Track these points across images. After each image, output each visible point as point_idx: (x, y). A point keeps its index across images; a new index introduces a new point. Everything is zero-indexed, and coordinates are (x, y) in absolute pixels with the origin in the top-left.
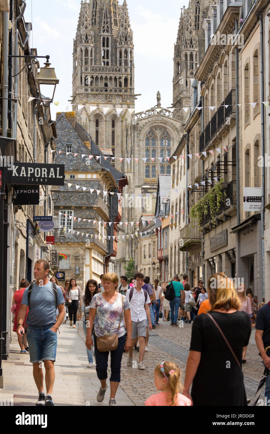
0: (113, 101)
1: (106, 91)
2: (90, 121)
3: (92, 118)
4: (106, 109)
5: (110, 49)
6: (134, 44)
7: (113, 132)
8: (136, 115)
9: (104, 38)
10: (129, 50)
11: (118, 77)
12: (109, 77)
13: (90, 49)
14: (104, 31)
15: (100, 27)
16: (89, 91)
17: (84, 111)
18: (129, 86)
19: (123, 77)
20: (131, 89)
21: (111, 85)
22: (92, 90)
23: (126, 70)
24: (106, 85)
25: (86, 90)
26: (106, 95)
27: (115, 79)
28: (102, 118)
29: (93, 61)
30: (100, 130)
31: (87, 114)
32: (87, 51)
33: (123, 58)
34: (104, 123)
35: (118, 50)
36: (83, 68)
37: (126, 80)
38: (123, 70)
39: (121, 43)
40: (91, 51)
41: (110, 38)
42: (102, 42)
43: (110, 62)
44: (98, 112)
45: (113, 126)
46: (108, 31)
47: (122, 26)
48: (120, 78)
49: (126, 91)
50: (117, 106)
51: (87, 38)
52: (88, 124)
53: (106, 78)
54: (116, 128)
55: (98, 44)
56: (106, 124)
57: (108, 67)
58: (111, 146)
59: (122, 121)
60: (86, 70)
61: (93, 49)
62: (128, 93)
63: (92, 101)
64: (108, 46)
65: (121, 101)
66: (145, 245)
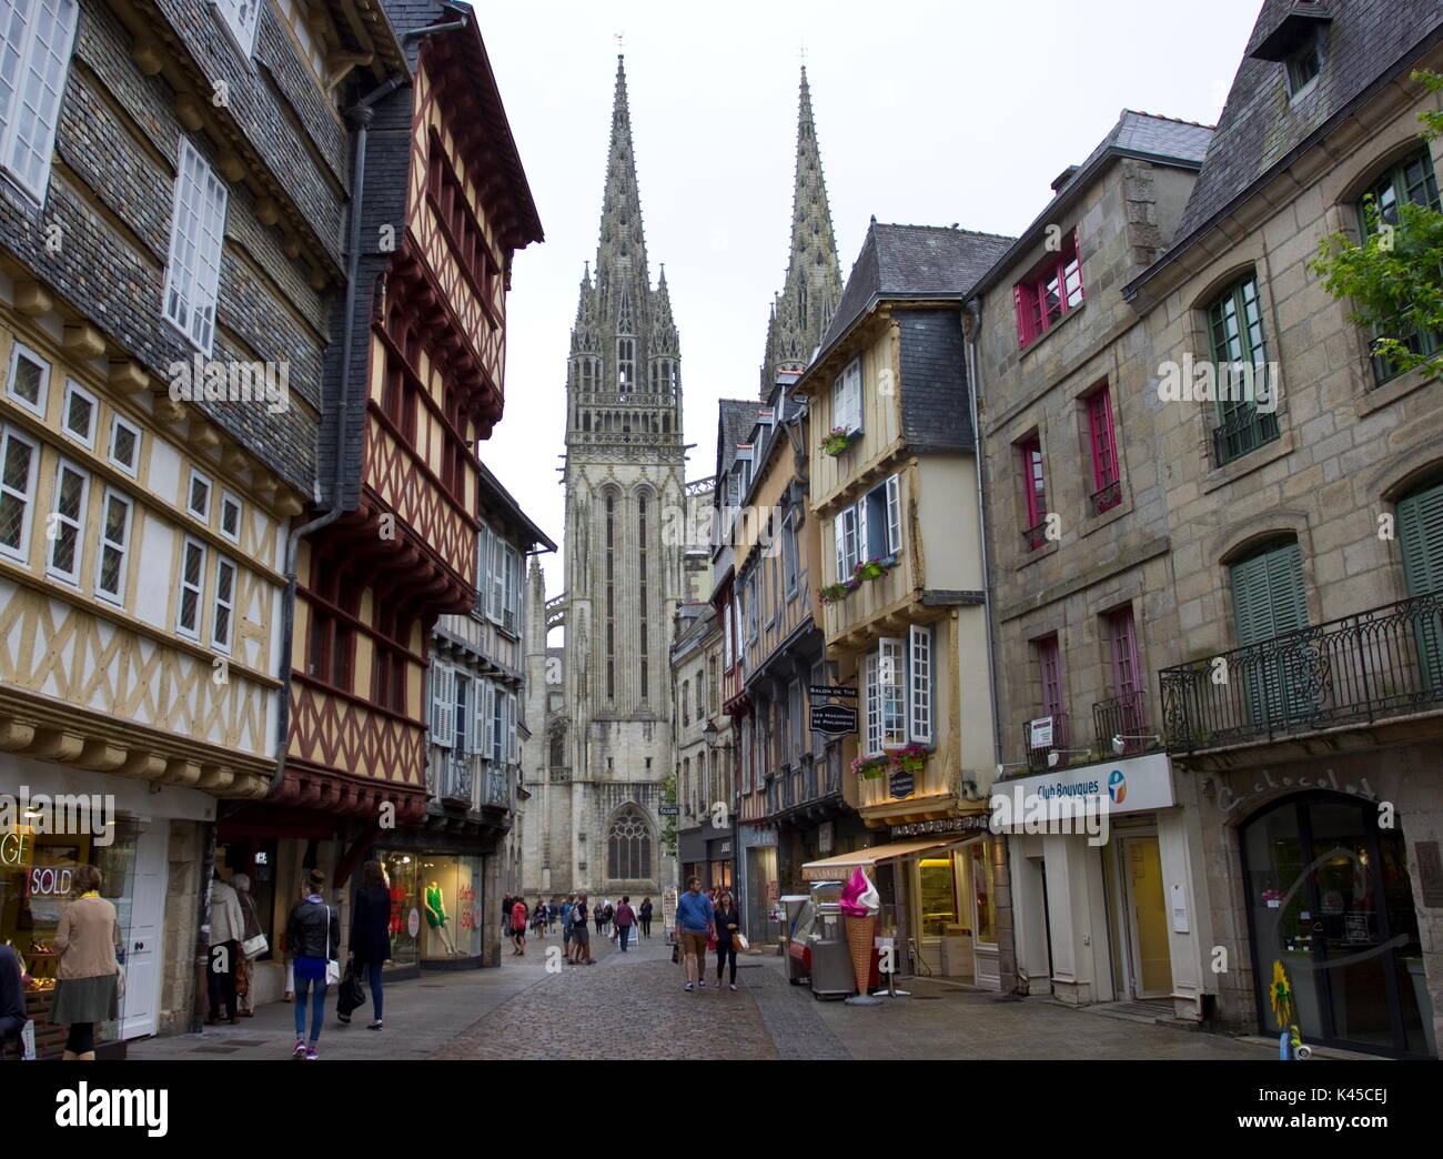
0: (642, 460)
1: (627, 440)
2: (594, 497)
3: (599, 493)
4: (627, 474)
5: (634, 362)
6: (681, 352)
7: (643, 522)
8: (688, 485)
9: (622, 344)
10: (671, 362)
11: (650, 414)
12: (632, 413)
13: (593, 360)
14: (622, 330)
15: (614, 323)
16: (593, 440)
17: (583, 479)
18: (673, 431)
19: (661, 413)
20: (676, 436)
21: (637, 429)
22: (599, 439)
23: (666, 400)
24: (627, 429)
25: (587, 439)
26: (628, 447)
27: (645, 417)
28: (620, 494)
29: (601, 384)
30: (616, 518)
31: (589, 485)
32: (587, 365)
33: (660, 379)
34: (624, 502)
35: (650, 364)
36: (581, 396)
37: (666, 419)
38: (660, 399)
39: (655, 351)
40: (597, 366)
41: (634, 342)
42: (618, 349)
43: (634, 386)
44: (610, 480)
45: (642, 509)
46: (629, 330)
47: (658, 320)
48: (654, 415)
49: (667, 440)
50: (648, 468)
51: (587, 341)
52: (591, 504)
53: (627, 416)
54: (648, 513)
55: (611, 354)
56: (627, 503)
57: (630, 395)
58: (638, 549)
59: (659, 499)
60: (587, 399)
61: (601, 363)
62: (672, 443)
63: (599, 460)
64: (630, 358)
65: (656, 460)
66: (686, 683)
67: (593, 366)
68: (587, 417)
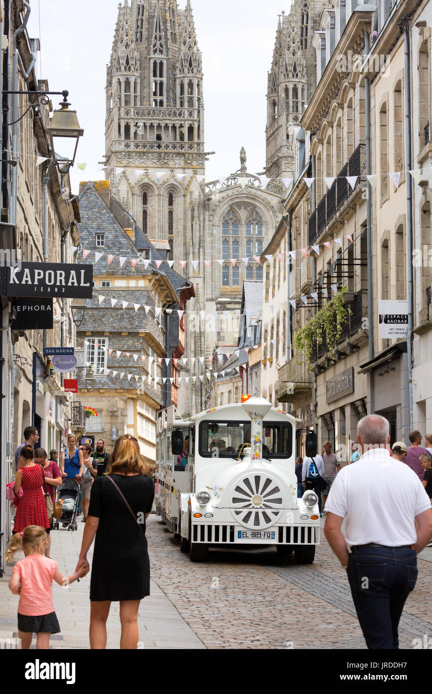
0: (171, 164)
1: (159, 147)
2: (133, 194)
3: (137, 191)
4: (160, 175)
5: (164, 79)
6: (203, 71)
7: (171, 213)
8: (207, 185)
9: (155, 63)
10: (195, 82)
11: (177, 126)
12: (163, 125)
13: (132, 80)
14: (155, 51)
15: (149, 45)
16: (132, 148)
17: (124, 180)
18: (196, 140)
19: (187, 126)
20: (198, 144)
21: (167, 138)
22: (137, 146)
23: (191, 114)
24: (159, 137)
25: (127, 146)
26: (160, 153)
27: (174, 127)
28: (153, 191)
29: (138, 98)
30: (149, 211)
31: (129, 184)
32: (128, 83)
33: (186, 95)
34: (157, 198)
35: (178, 82)
36: (122, 110)
37: (191, 129)
38: (186, 113)
39: (182, 71)
40: (135, 83)
41: (165, 62)
42: (152, 69)
43: (165, 100)
44: (146, 180)
45: (171, 203)
46: (161, 52)
47: (185, 43)
48: (181, 126)
49: (191, 147)
50: (176, 171)
51: (127, 62)
52: (130, 199)
53: (159, 126)
54: (175, 206)
55: (146, 72)
56: (159, 199)
57: (162, 109)
58: (167, 235)
59: (185, 196)
60: (127, 113)
61: (139, 81)
62: (195, 150)
63: (137, 163)
64: (161, 76)
65: (182, 163)
66: (222, 393)
67: (132, 85)
68: (127, 128)
